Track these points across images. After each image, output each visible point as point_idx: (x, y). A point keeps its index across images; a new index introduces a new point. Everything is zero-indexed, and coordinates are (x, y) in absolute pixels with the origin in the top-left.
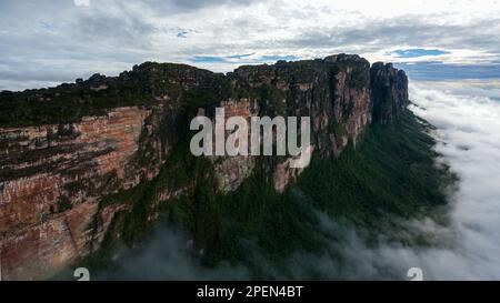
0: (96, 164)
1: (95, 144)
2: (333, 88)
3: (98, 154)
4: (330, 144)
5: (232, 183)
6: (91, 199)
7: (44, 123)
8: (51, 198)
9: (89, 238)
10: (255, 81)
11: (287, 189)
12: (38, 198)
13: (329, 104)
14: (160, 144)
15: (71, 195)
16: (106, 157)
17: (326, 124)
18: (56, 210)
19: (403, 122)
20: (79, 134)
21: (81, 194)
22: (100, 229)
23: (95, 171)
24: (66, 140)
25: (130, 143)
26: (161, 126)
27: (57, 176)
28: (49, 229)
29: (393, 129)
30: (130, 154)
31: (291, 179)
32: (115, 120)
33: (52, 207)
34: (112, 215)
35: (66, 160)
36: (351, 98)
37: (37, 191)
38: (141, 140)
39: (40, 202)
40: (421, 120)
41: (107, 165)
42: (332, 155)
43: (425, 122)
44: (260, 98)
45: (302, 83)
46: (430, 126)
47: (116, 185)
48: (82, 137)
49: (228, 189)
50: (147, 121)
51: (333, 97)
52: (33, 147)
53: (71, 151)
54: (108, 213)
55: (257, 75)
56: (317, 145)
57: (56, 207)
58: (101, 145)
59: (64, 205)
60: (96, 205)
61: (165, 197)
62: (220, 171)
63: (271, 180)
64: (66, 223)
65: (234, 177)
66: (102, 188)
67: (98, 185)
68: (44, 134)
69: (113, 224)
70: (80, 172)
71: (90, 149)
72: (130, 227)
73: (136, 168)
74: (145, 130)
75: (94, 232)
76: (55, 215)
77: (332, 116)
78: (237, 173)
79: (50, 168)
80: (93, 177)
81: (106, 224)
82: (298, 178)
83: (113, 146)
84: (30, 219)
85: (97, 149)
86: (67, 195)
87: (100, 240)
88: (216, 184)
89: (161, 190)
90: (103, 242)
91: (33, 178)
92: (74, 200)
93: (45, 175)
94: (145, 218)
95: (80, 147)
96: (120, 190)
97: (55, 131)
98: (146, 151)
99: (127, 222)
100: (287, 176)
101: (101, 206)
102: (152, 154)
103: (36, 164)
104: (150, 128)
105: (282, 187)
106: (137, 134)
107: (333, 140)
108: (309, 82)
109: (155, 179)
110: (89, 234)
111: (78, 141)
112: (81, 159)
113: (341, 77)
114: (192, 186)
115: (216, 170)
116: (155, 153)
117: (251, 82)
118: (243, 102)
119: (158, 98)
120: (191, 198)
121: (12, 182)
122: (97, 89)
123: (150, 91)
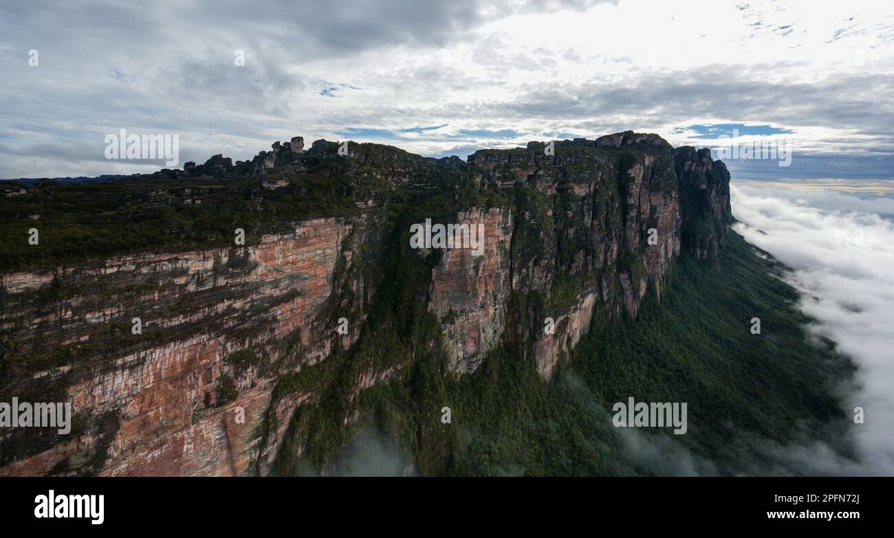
0: (275, 320)
1: (275, 284)
2: (624, 191)
3: (276, 302)
4: (622, 292)
5: (469, 359)
6: (263, 382)
7: (211, 246)
8: (207, 380)
9: (255, 456)
10: (504, 178)
11: (557, 374)
12: (189, 380)
13: (616, 219)
14: (362, 285)
15: (237, 374)
16: (288, 306)
17: (614, 257)
18: (213, 401)
19: (733, 256)
20: (256, 265)
21: (251, 373)
22: (271, 440)
23: (272, 330)
24: (238, 275)
25: (321, 283)
26: (363, 251)
27: (221, 339)
28: (198, 438)
29: (718, 267)
30: (320, 301)
31: (561, 355)
32: (303, 242)
33: (207, 396)
34: (290, 414)
35: (235, 310)
36: (653, 210)
37: (189, 366)
38: (335, 277)
39: (192, 387)
40: (763, 252)
41: (287, 321)
42: (625, 314)
43: (770, 256)
44: (514, 208)
45: (579, 182)
46: (780, 264)
47: (299, 358)
48: (260, 270)
49: (462, 369)
50: (345, 245)
51: (625, 208)
52: (192, 288)
53: (243, 295)
54: (286, 410)
55: (507, 167)
56: (601, 294)
57: (213, 395)
58: (283, 285)
59: (226, 393)
60: (268, 393)
61: (367, 381)
62: (451, 337)
63: (531, 353)
64: (224, 426)
65: (471, 348)
66: (279, 363)
67: (274, 357)
68: (210, 264)
69: (292, 429)
70: (252, 332)
71: (268, 291)
72: (318, 437)
73: (327, 327)
74: (341, 260)
75: (262, 445)
76: (210, 412)
77: (623, 242)
78: (477, 341)
79: (212, 325)
80: (269, 342)
81: (282, 429)
82: (572, 353)
83: (298, 286)
84: (176, 417)
85: (277, 293)
86: (231, 375)
87: (270, 459)
88: (443, 360)
89: (364, 370)
90: (275, 462)
91: (188, 344)
92: (243, 383)
93: (205, 337)
94: (339, 421)
95: (256, 287)
96: (304, 366)
97: (225, 260)
98: (342, 296)
99: (313, 428)
100: (556, 349)
101: (276, 397)
102: (350, 302)
103: (195, 318)
104: (349, 255)
105: (548, 369)
106: (331, 266)
107: (626, 285)
108: (589, 181)
109: (355, 348)
110: (254, 448)
111: (253, 277)
112: (257, 310)
113: (637, 172)
114: (408, 362)
115: (444, 335)
116: (355, 301)
117: (499, 179)
118: (493, 214)
119: (360, 205)
120: (406, 386)
121: (158, 351)
122: (273, 187)
123: (350, 191)
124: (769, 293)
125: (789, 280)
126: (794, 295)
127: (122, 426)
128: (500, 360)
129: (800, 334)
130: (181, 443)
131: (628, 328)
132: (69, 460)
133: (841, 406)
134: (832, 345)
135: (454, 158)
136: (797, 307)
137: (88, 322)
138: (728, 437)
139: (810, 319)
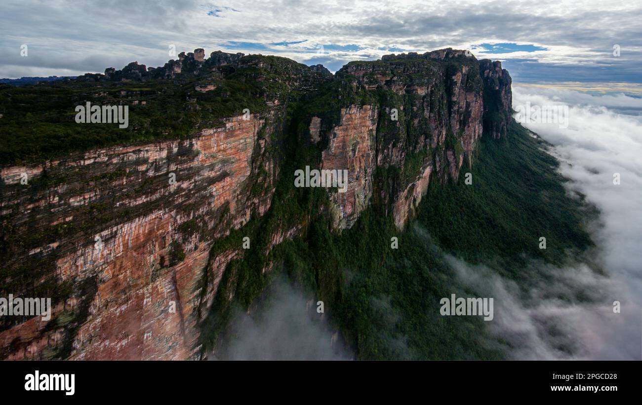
0: (211, 195)
1: (212, 167)
2: (449, 92)
3: (212, 181)
4: (448, 164)
5: (348, 217)
6: (203, 245)
7: (165, 139)
8: (163, 247)
9: (197, 303)
10: (370, 83)
11: (408, 225)
12: (149, 247)
13: (445, 111)
14: (272, 166)
15: (185, 240)
16: (221, 184)
17: (444, 139)
18: (167, 263)
19: (516, 136)
20: (198, 153)
21: (194, 238)
22: (209, 289)
23: (209, 204)
24: (185, 162)
25: (243, 166)
26: (272, 139)
27: (173, 213)
28: (155, 292)
29: (508, 145)
30: (243, 179)
31: (410, 211)
32: (230, 134)
33: (162, 258)
34: (223, 268)
35: (183, 190)
36: (468, 105)
37: (150, 236)
38: (253, 161)
39: (151, 253)
40: (535, 134)
41: (220, 195)
42: (450, 180)
43: (538, 136)
44: (378, 105)
45: (421, 85)
46: (546, 142)
47: (228, 224)
48: (201, 157)
49: (343, 226)
50: (260, 135)
51: (450, 104)
52: (151, 173)
53: (189, 177)
54: (220, 264)
55: (372, 74)
56: (435, 167)
57: (167, 258)
58: (217, 168)
59: (177, 255)
60: (206, 254)
61: (278, 239)
62: (335, 202)
63: (391, 212)
64: (174, 281)
65: (349, 210)
66: (214, 229)
67: (211, 225)
68: (164, 154)
69: (225, 279)
70: (195, 206)
71: (206, 174)
72: (244, 284)
73: (248, 199)
74: (257, 147)
75: (203, 294)
76: (163, 271)
77: (449, 130)
78: (353, 204)
79: (166, 202)
80: (207, 213)
81: (217, 280)
82: (416, 210)
83: (227, 168)
84: (139, 277)
85: (212, 174)
86: (180, 241)
87: (209, 305)
88: (330, 220)
89: (275, 230)
90: (212, 306)
91: (149, 218)
92: (189, 247)
93: (161, 212)
94: (259, 271)
95: (198, 171)
96: (232, 230)
97: (175, 150)
98: (259, 174)
99: (241, 277)
100: (406, 208)
101: (212, 256)
102: (265, 179)
103: (154, 197)
104: (262, 142)
105: (402, 222)
106: (250, 152)
107: (451, 159)
108: (427, 84)
109: (269, 214)
110: (197, 297)
111: (196, 163)
112: (199, 188)
113: (458, 78)
114: (306, 223)
115: (331, 201)
116: (268, 178)
117: (366, 83)
118: (366, 110)
119: (270, 104)
120: (305, 241)
121: (126, 226)
122: (204, 90)
123: (262, 93)
124: (540, 162)
125: (551, 153)
126: (556, 164)
127: (99, 289)
128: (370, 218)
129: (562, 190)
130: (141, 298)
131: (453, 190)
132: (57, 320)
133: (592, 238)
134: (583, 197)
135: (319, 66)
136: (559, 171)
137: (71, 205)
138: (523, 264)
139: (567, 180)
